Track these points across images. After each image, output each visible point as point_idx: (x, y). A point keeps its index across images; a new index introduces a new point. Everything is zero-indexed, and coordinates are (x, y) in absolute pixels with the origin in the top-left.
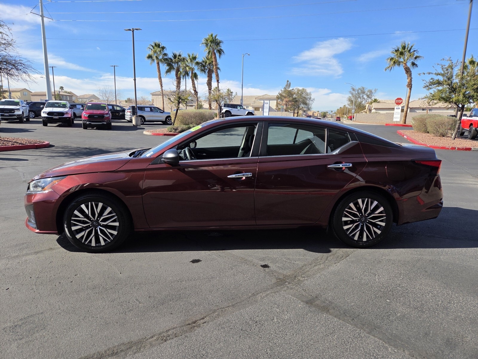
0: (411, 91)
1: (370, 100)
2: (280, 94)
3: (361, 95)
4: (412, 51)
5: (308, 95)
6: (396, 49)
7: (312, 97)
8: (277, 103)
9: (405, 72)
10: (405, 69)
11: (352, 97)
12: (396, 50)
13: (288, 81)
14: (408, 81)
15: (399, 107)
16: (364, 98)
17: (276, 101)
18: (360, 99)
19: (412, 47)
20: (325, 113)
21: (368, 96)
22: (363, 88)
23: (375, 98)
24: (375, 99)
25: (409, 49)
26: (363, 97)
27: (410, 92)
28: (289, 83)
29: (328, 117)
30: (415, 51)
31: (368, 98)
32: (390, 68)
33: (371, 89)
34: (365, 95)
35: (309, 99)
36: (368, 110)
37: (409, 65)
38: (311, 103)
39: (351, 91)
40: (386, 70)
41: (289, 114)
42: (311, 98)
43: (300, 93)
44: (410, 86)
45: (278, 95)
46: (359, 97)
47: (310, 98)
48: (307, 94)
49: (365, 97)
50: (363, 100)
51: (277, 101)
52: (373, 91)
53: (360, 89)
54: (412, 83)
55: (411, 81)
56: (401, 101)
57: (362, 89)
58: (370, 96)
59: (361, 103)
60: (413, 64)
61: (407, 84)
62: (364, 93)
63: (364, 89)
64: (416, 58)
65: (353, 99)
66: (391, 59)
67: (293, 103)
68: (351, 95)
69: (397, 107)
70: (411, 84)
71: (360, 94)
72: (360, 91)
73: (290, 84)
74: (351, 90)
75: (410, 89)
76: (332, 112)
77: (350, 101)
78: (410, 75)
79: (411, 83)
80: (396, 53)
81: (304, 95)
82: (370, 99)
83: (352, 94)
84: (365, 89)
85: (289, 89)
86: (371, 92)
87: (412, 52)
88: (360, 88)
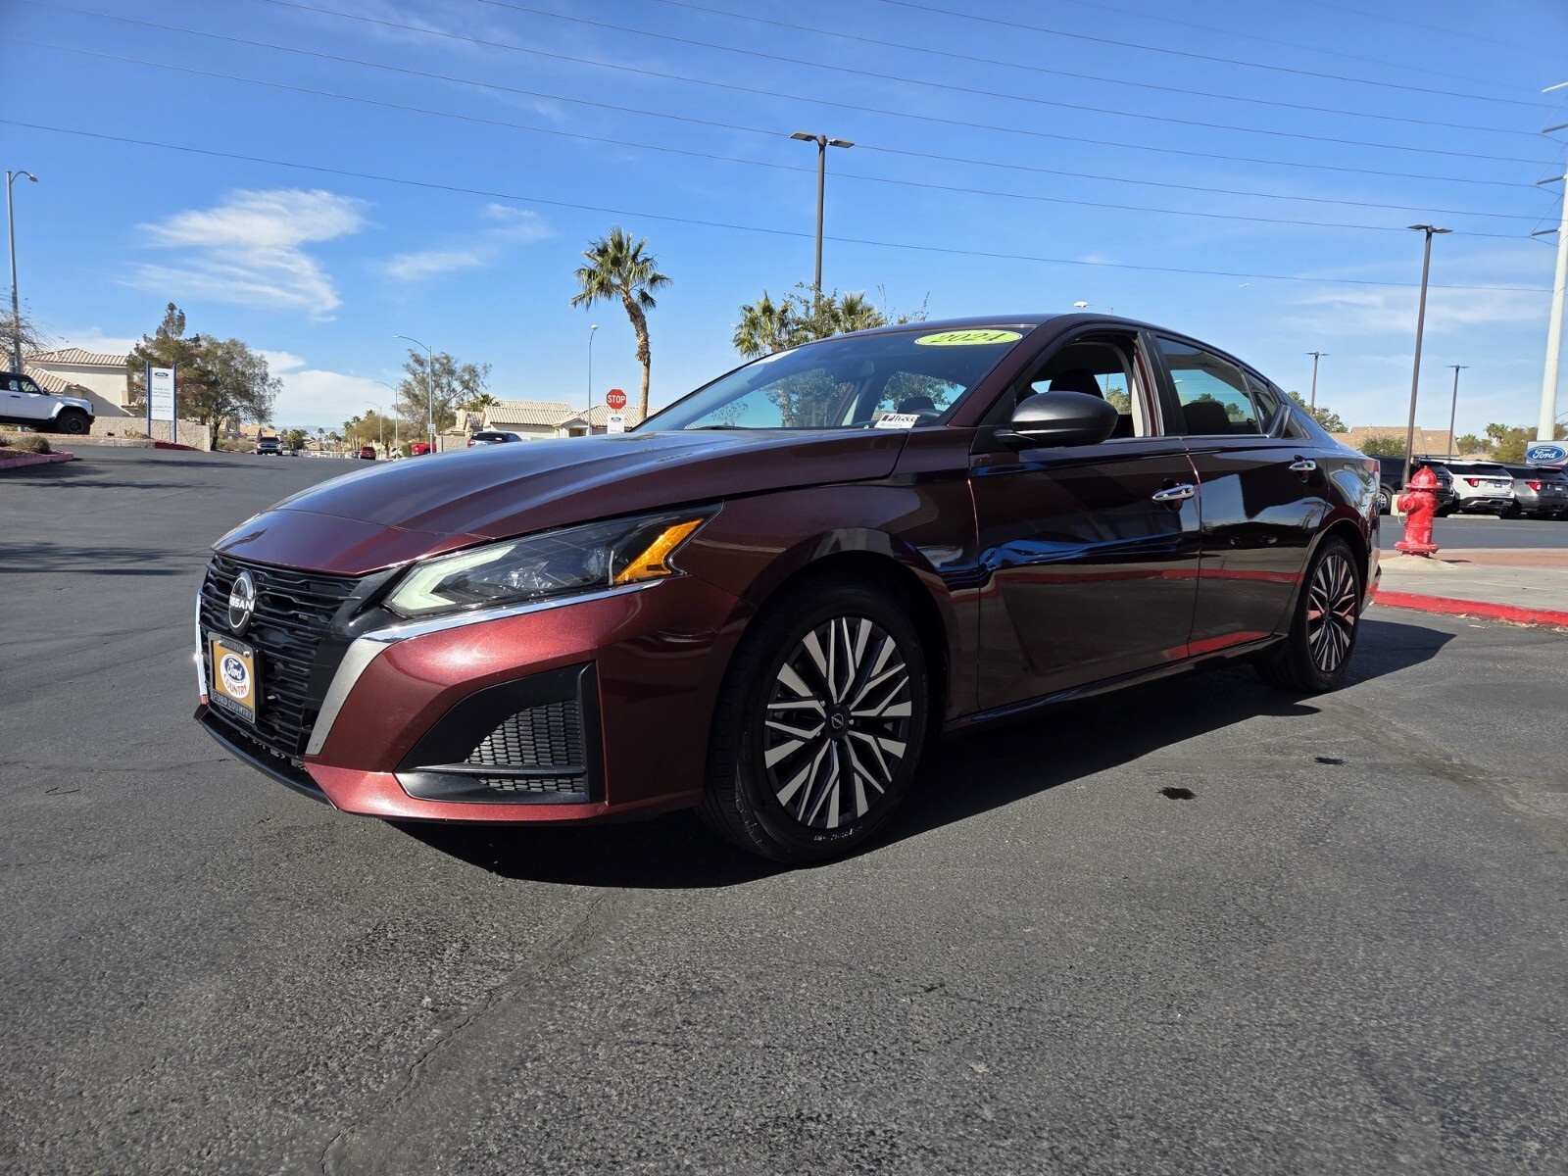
0: (648, 371)
1: (470, 398)
2: (141, 351)
3: (444, 381)
4: (640, 259)
5: (254, 366)
6: (600, 246)
7: (272, 377)
8: (130, 383)
9: (628, 316)
10: (627, 307)
11: (414, 384)
12: (599, 250)
13: (172, 307)
14: (639, 341)
15: (618, 416)
16: (454, 390)
17: (124, 378)
18: (442, 392)
19: (640, 246)
20: (300, 434)
21: (466, 385)
22: (447, 357)
23: (485, 393)
24: (484, 397)
25: (632, 252)
26: (449, 386)
27: (648, 375)
28: (176, 312)
29: (310, 446)
30: (647, 260)
31: (465, 391)
32: (586, 298)
33: (473, 363)
34: (456, 380)
35: (259, 381)
36: (468, 425)
37: (635, 296)
38: (268, 393)
39: (408, 365)
40: (575, 303)
41: (191, 429)
42: (267, 375)
43: (219, 353)
44: (644, 354)
45: (134, 353)
46: (438, 385)
47: (264, 378)
48: (251, 363)
49: (456, 385)
50: (452, 395)
51: (130, 378)
52: (479, 369)
53: (437, 360)
54: (650, 350)
55: (647, 344)
56: (621, 399)
57: (445, 361)
58: (471, 385)
59: (445, 405)
60: (645, 297)
61: (637, 350)
62: (451, 373)
63: (449, 361)
64: (654, 280)
65: (417, 392)
66: (591, 274)
67: (205, 388)
68: (409, 377)
69: (615, 416)
70: (648, 352)
71: (440, 376)
72: (437, 366)
73: (182, 318)
74: (411, 362)
75: (647, 365)
76: (321, 431)
77: (409, 397)
78: (643, 327)
79: (647, 348)
80: (598, 258)
81: (237, 363)
82: (471, 394)
83: (414, 374)
84: (453, 361)
85: (181, 338)
86: (472, 371)
87: (640, 261)
88: (437, 356)
